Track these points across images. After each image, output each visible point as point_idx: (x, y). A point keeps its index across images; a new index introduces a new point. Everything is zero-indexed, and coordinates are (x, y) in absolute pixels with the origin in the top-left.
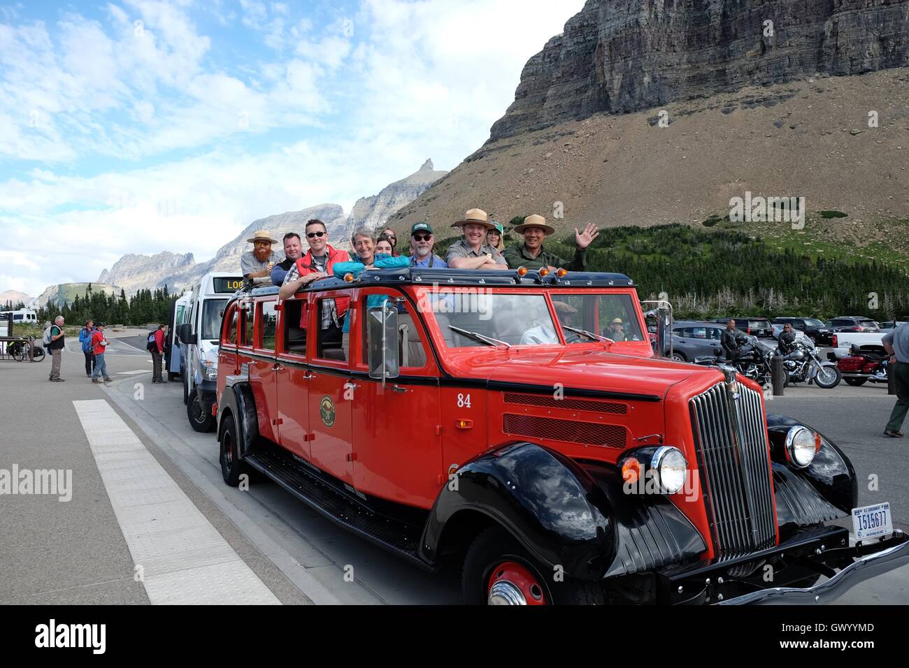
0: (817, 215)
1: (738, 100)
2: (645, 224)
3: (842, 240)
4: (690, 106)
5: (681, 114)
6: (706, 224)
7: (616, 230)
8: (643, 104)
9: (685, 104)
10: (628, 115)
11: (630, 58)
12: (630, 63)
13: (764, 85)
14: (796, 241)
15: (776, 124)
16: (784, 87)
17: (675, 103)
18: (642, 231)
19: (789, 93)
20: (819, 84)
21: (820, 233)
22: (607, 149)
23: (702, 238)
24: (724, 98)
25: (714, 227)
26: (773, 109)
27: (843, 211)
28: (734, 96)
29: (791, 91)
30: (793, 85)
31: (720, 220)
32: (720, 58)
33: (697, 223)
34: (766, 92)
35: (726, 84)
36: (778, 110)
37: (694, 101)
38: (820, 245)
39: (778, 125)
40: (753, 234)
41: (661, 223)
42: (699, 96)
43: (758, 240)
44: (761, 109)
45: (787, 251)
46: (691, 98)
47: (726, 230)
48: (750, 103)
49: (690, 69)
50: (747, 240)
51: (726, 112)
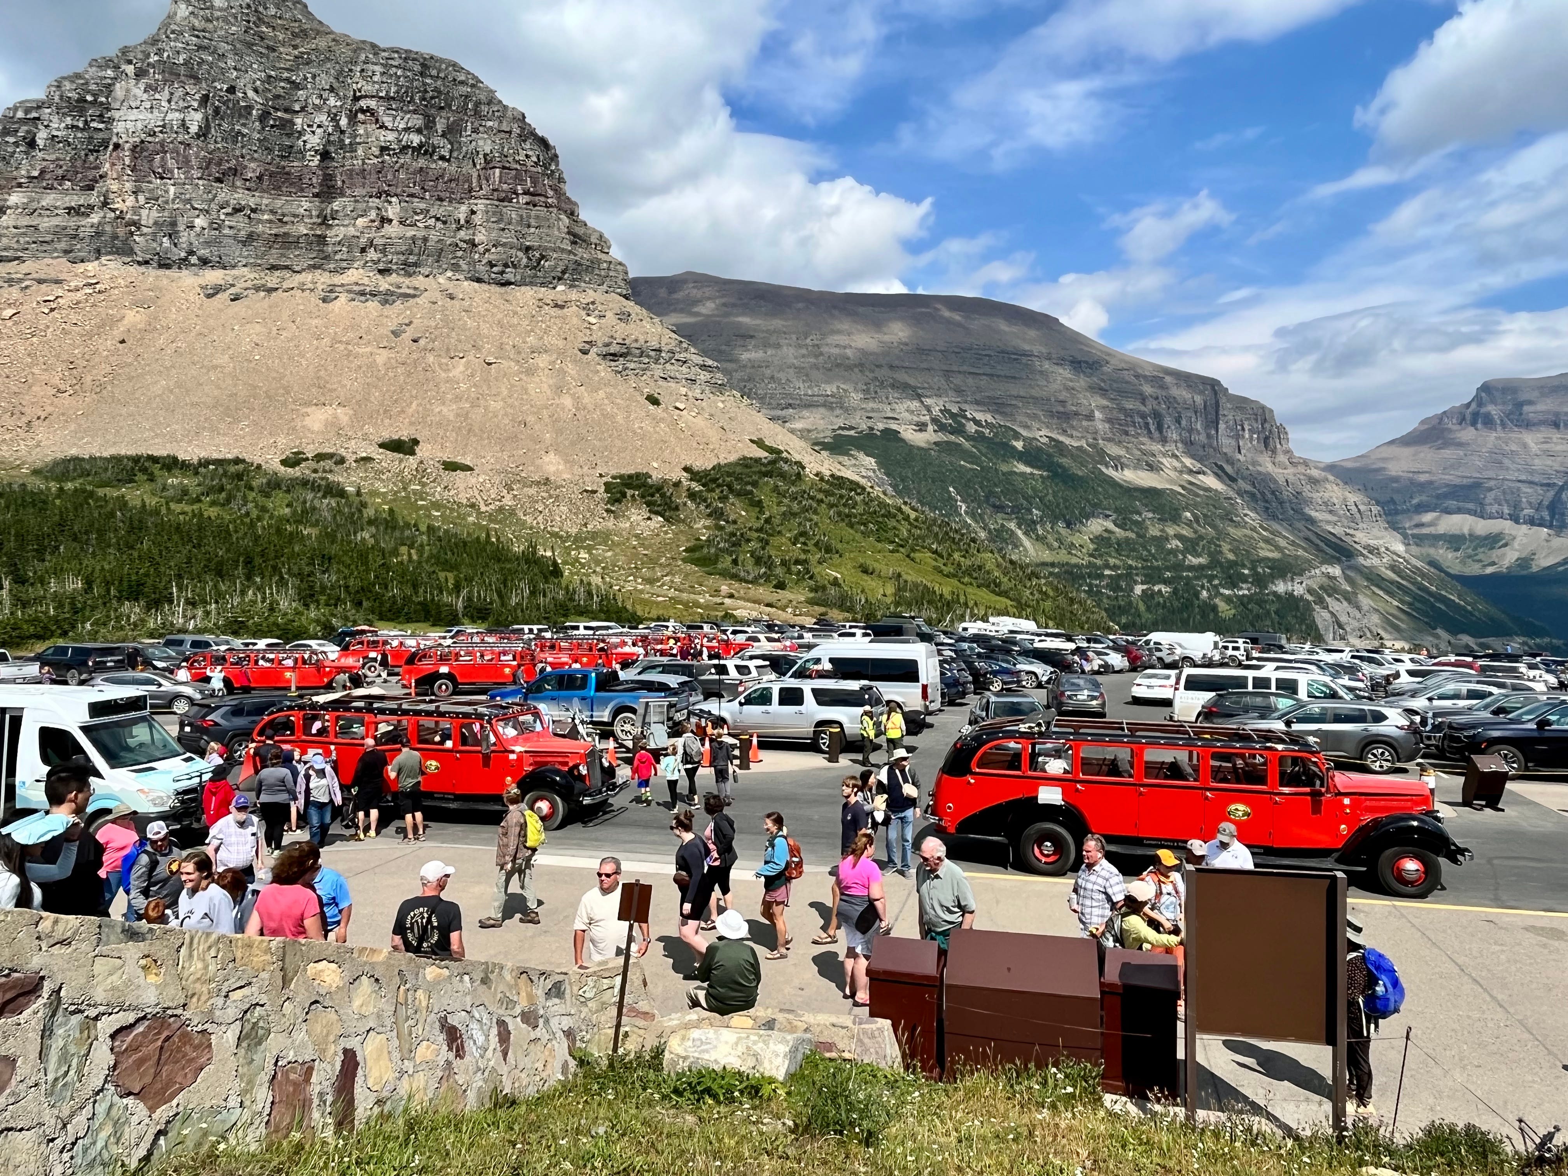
0: (437, 465)
1: (342, 285)
2: (189, 453)
3: (465, 501)
4: (272, 279)
5: (257, 289)
6: (284, 462)
7: (136, 459)
8: (194, 260)
9: (263, 275)
10: (168, 272)
11: (172, 182)
12: (172, 190)
13: (381, 272)
14: (408, 497)
15: (393, 332)
16: (407, 281)
17: (245, 269)
18: (184, 466)
19: (411, 292)
20: (451, 287)
21: (439, 489)
22: (125, 322)
23: (275, 484)
24: (323, 279)
25: (297, 468)
26: (388, 310)
27: (468, 463)
28: (338, 279)
29: (415, 289)
30: (419, 281)
31: (307, 459)
32: (318, 217)
33: (272, 462)
34: (384, 284)
35: (327, 258)
36: (396, 312)
37: (277, 273)
38: (437, 505)
39: (396, 334)
40: (351, 484)
41: (215, 456)
42: (287, 267)
43: (358, 493)
44: (373, 305)
45: (391, 510)
46: (273, 268)
47: (314, 475)
48: (362, 293)
49: (270, 221)
50: (341, 493)
51: (324, 300)
